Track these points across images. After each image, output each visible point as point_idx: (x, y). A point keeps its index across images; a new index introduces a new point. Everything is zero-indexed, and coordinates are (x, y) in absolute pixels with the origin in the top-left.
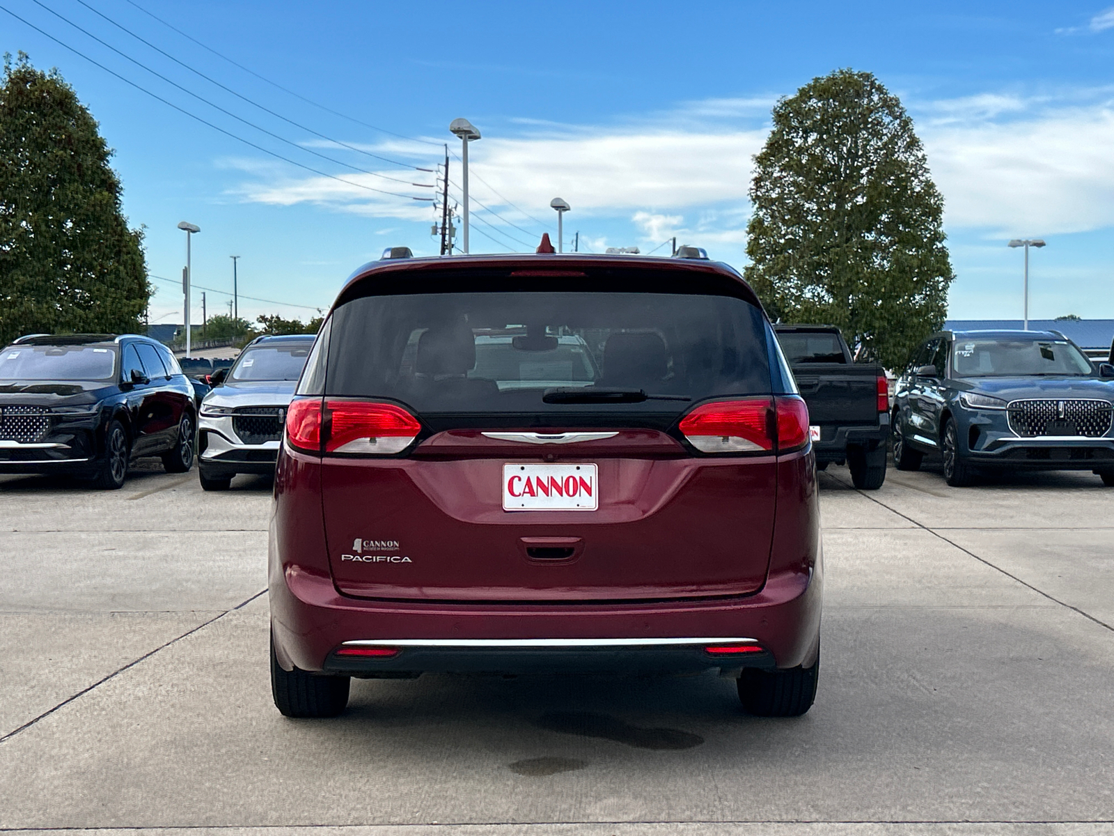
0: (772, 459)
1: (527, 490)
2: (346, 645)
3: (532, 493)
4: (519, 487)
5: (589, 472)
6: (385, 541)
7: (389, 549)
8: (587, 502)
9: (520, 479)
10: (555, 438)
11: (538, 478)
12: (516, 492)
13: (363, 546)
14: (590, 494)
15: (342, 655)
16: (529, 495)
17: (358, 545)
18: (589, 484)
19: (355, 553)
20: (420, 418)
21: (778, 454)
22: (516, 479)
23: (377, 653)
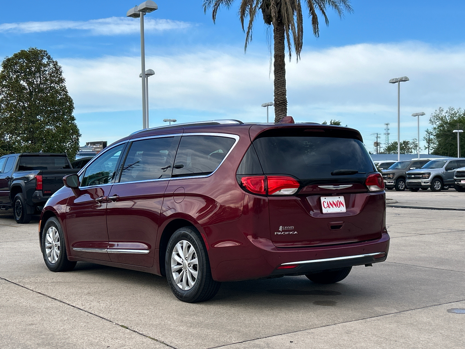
1: (328, 206)
2: (282, 265)
4: (325, 205)
5: (342, 199)
6: (290, 226)
7: (290, 229)
8: (343, 209)
9: (325, 202)
11: (330, 202)
12: (325, 207)
13: (282, 229)
14: (344, 207)
15: (279, 269)
17: (281, 228)
18: (343, 203)
19: (280, 231)
20: (300, 182)
22: (324, 202)
23: (288, 267)
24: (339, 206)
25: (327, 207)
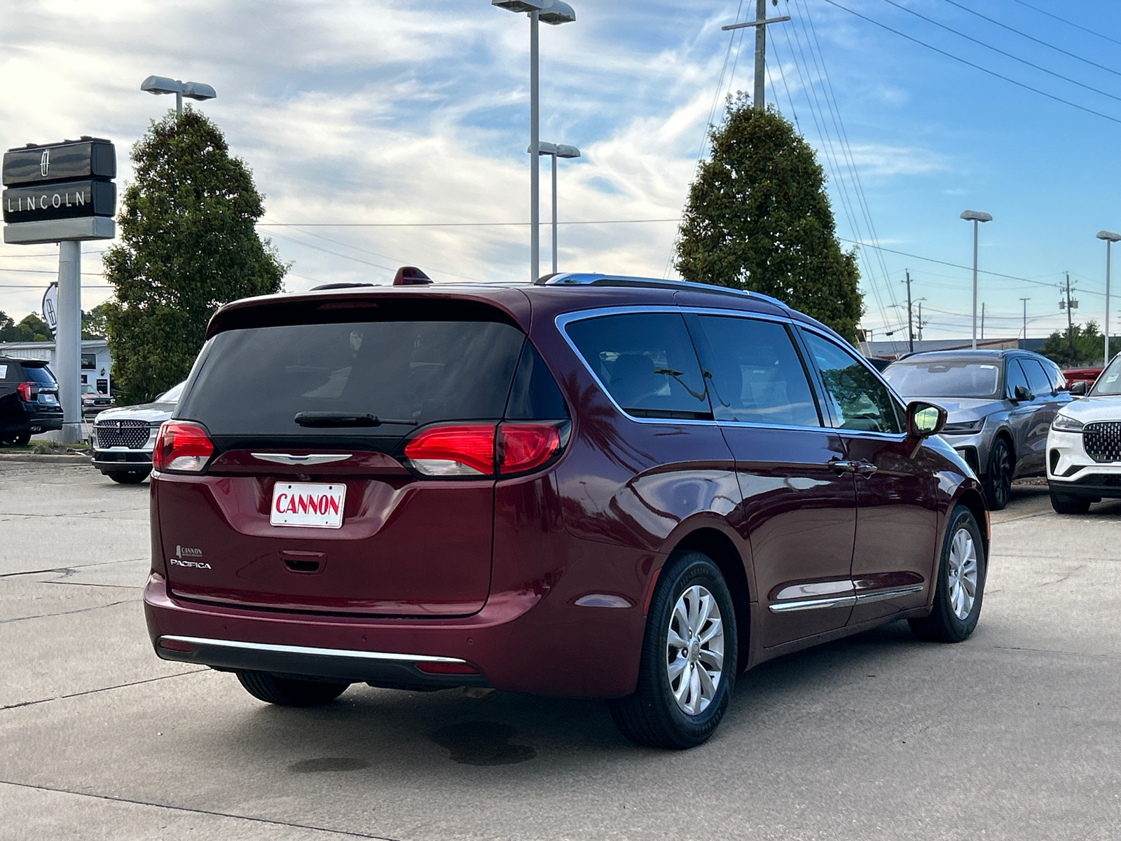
0: (489, 484)
1: (290, 507)
2: (164, 639)
3: (294, 510)
4: (285, 504)
5: (338, 492)
6: (194, 548)
7: (196, 556)
8: (333, 519)
9: (286, 498)
10: (301, 459)
11: (300, 496)
12: (282, 510)
14: (337, 513)
16: (291, 512)
17: (179, 551)
18: (337, 504)
19: (178, 558)
20: (213, 439)
21: (498, 478)
22: (284, 497)
24: (323, 511)
25: (288, 509)
